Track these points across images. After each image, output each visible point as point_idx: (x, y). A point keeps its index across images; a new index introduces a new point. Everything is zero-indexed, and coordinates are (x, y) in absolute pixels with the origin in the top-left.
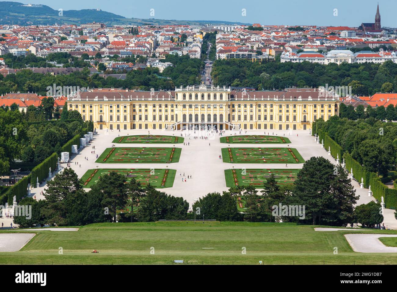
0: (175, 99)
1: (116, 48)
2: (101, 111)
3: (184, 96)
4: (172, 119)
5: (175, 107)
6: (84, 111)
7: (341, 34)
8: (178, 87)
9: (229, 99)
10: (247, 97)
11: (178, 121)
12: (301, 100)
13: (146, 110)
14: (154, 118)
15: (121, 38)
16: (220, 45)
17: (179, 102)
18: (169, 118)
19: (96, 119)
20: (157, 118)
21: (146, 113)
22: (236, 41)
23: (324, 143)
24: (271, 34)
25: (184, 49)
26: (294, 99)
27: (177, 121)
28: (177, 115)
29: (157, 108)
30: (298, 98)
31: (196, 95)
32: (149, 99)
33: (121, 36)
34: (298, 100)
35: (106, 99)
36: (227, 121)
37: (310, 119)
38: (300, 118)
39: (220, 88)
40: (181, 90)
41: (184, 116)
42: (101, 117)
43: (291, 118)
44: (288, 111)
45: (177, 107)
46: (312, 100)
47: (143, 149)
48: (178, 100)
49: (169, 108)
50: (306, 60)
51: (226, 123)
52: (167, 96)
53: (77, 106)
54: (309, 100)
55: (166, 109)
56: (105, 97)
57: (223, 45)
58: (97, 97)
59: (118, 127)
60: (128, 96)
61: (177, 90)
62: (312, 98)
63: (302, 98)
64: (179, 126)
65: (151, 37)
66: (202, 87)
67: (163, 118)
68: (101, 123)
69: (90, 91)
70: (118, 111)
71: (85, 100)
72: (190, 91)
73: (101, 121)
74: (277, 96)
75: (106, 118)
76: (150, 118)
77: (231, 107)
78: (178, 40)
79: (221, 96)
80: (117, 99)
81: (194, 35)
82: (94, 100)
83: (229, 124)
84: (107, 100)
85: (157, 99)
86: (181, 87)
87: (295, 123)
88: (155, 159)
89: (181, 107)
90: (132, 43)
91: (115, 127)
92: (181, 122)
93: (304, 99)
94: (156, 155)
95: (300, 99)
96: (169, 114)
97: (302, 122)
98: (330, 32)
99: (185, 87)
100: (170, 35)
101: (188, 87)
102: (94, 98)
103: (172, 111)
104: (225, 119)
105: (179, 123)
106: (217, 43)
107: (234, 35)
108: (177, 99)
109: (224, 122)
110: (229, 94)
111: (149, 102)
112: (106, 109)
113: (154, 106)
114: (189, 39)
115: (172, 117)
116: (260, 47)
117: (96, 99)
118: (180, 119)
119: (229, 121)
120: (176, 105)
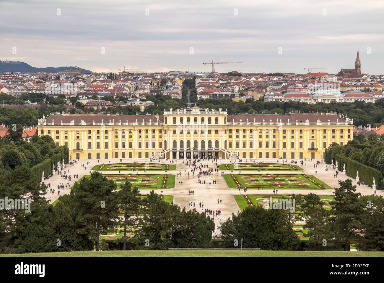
0: (164, 124)
1: (94, 90)
2: (78, 137)
3: (175, 120)
4: (161, 146)
5: (163, 132)
6: (58, 137)
7: (322, 78)
8: (168, 110)
9: (225, 123)
10: (246, 121)
11: (167, 149)
12: (309, 124)
13: (131, 137)
14: (140, 146)
15: (100, 82)
16: (201, 88)
17: (168, 127)
18: (157, 145)
19: (72, 146)
20: (143, 145)
21: (131, 140)
22: (217, 85)
23: (346, 169)
24: (250, 79)
25: (164, 91)
26: (300, 123)
27: (165, 148)
28: (165, 141)
29: (143, 134)
30: (304, 122)
31: (187, 119)
32: (134, 124)
33: (99, 81)
34: (305, 124)
35: (83, 123)
36: (224, 148)
37: (319, 145)
38: (307, 145)
39: (215, 111)
40: (171, 113)
41: (175, 143)
42: (78, 144)
43: (297, 145)
44: (293, 137)
45: (166, 133)
46: (321, 124)
47: (129, 176)
48: (168, 124)
49: (157, 134)
50: (292, 100)
51: (223, 151)
52: (154, 120)
53: (49, 132)
54: (317, 124)
55: (154, 134)
56: (82, 121)
57: (203, 88)
58: (73, 121)
59: (98, 156)
60: (110, 120)
61: (166, 113)
62: (322, 121)
63: (309, 122)
64: (168, 154)
65: (130, 81)
66: (194, 110)
67: (150, 145)
68: (78, 152)
69: (64, 115)
70: (98, 137)
71: (58, 124)
72: (181, 114)
73: (78, 149)
74: (281, 120)
75: (84, 146)
76: (135, 146)
77: (228, 132)
78: (158, 85)
79: (217, 120)
80: (96, 124)
81: (174, 80)
82: (70, 124)
83: (226, 152)
84: (85, 124)
85: (143, 124)
86: (171, 110)
87: (301, 150)
88: (145, 185)
89: (172, 133)
90: (110, 86)
91: (94, 156)
92: (171, 150)
93: (312, 123)
94: (145, 181)
95: (307, 122)
96: (157, 141)
97: (309, 149)
98: (310, 77)
99: (174, 110)
100: (149, 80)
101: (178, 110)
102: (70, 122)
103: (161, 137)
104: (221, 146)
105: (169, 151)
106: (197, 86)
107: (213, 80)
108: (166, 123)
109: (221, 150)
110: (225, 118)
111: (134, 126)
112: (84, 135)
113: (140, 131)
114: (169, 84)
115: (161, 144)
116: (241, 90)
117: (73, 123)
118: (170, 146)
119: (226, 148)
120: (165, 131)
